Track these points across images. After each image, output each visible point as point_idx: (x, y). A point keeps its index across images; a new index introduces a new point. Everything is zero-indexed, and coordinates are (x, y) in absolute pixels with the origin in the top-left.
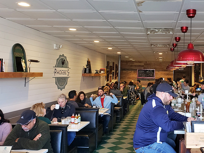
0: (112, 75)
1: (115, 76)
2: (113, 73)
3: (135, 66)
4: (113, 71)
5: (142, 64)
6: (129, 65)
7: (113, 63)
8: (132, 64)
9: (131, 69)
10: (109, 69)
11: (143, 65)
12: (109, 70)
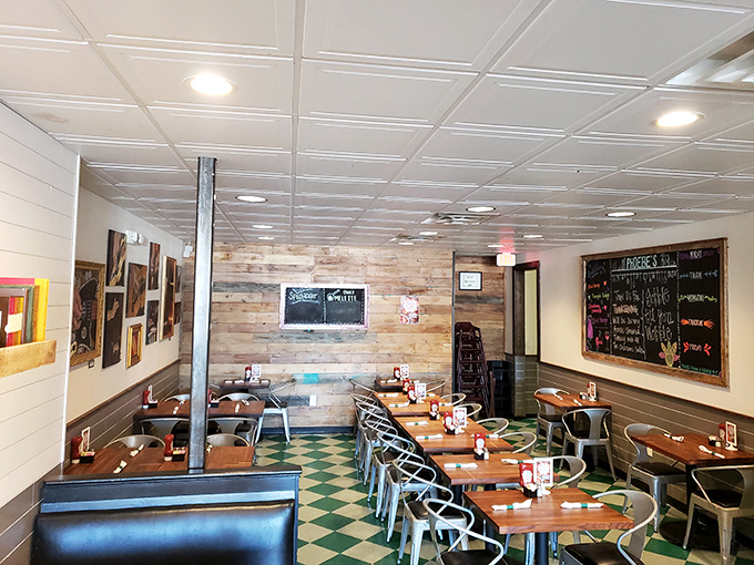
0: (142, 320)
1: (161, 323)
2: (153, 304)
3: (271, 268)
4: (150, 295)
5: (306, 258)
6: (237, 266)
7: (155, 250)
8: (254, 258)
9: (248, 284)
10: (120, 283)
11: (312, 263)
12: (123, 290)
